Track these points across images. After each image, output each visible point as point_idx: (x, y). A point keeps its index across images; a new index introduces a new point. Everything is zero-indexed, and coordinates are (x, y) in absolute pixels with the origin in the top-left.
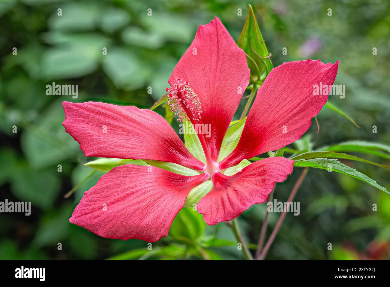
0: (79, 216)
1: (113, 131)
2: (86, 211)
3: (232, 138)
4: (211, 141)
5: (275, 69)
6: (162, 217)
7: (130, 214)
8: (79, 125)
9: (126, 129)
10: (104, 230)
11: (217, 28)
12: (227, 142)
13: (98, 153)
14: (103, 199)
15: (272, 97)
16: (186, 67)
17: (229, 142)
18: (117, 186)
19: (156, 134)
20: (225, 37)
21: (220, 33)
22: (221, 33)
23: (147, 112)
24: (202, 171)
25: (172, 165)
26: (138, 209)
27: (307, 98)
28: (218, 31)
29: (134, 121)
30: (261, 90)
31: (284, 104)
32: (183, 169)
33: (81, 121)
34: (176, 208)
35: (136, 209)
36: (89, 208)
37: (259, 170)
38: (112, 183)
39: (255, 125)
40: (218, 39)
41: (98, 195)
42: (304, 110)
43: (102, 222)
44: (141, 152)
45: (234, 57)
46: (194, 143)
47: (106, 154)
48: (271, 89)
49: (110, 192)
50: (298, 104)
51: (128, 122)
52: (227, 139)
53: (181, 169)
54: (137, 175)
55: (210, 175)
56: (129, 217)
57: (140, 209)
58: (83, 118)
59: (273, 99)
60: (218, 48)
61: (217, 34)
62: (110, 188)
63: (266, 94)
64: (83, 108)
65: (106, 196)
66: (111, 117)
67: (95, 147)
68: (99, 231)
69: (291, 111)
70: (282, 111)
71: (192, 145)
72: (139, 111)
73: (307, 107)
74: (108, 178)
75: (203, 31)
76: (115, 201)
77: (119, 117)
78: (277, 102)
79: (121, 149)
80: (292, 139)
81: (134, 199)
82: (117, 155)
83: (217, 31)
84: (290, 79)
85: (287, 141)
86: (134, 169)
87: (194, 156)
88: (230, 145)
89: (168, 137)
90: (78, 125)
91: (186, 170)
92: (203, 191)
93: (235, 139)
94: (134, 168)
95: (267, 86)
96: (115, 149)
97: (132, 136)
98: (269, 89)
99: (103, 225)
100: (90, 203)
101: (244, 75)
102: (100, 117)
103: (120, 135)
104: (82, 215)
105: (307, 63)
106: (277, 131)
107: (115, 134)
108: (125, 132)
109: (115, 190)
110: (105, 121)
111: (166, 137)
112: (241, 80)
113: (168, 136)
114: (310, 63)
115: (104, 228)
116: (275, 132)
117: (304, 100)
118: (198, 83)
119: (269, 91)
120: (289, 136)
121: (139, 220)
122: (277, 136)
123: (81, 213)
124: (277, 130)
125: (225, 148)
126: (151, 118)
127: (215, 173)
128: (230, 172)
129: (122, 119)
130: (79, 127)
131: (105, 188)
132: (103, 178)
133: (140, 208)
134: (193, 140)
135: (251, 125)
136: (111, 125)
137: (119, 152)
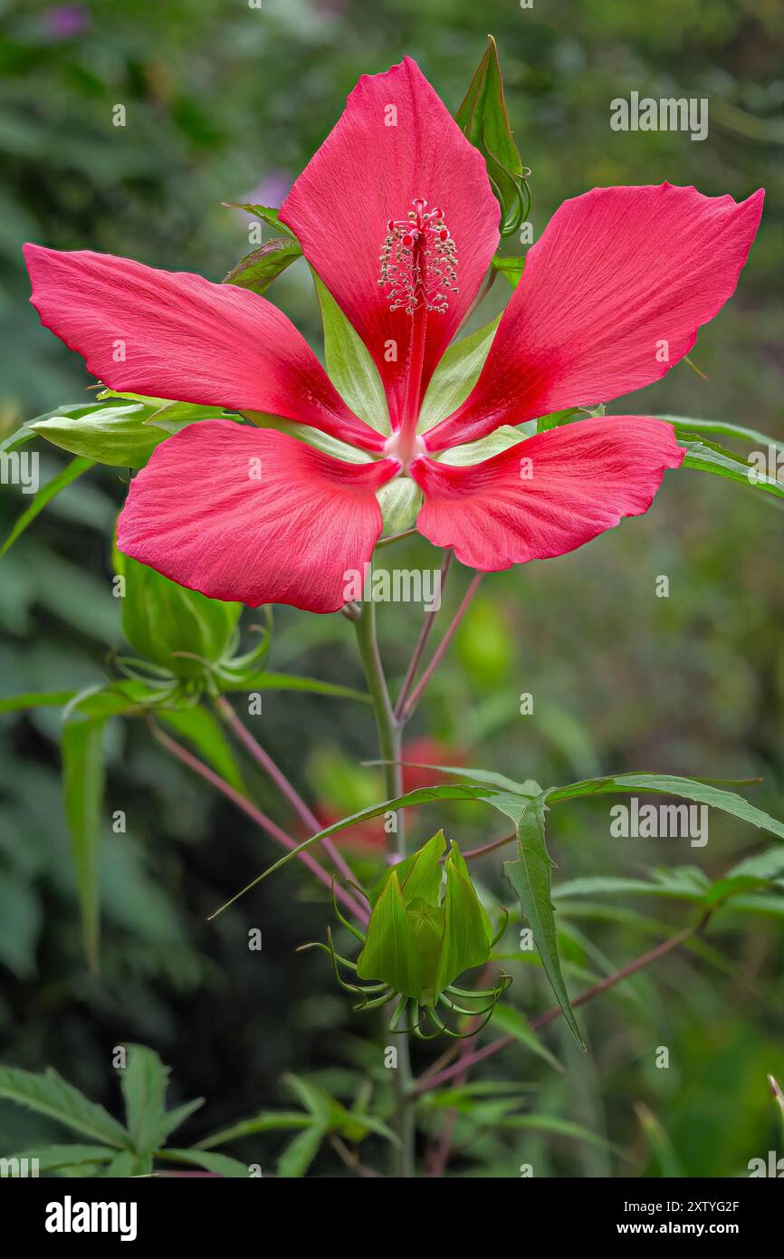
0: (138, 540)
1: (163, 332)
2: (150, 526)
3: (458, 373)
4: (400, 378)
5: (574, 203)
6: (344, 552)
7: (267, 538)
8: (78, 310)
9: (196, 331)
10: (207, 577)
11: (411, 87)
12: (443, 382)
13: (145, 383)
14: (178, 501)
15: (567, 275)
16: (332, 181)
17: (449, 384)
18: (202, 473)
19: (268, 350)
20: (436, 110)
21: (423, 99)
22: (425, 100)
23: (234, 293)
24: (379, 454)
25: (311, 433)
26: (283, 528)
27: (678, 277)
28: (417, 96)
29: (210, 312)
30: (538, 255)
31: (601, 293)
32: (337, 446)
33: (76, 300)
34: (369, 532)
35: (279, 530)
36: (155, 521)
37: (586, 446)
38: (188, 465)
39: (524, 341)
40: (415, 114)
41: (163, 491)
42: (673, 308)
43: (200, 554)
44: (248, 393)
45: (461, 165)
46: (355, 382)
47: (167, 389)
48: (563, 253)
49: (191, 487)
50: (654, 293)
51: (196, 312)
52: (444, 376)
53: (332, 444)
54: (246, 448)
55: (404, 466)
56: (267, 547)
57: (288, 529)
58: (81, 292)
59: (571, 279)
60: (419, 139)
61: (414, 103)
62: (186, 477)
63: (551, 265)
64: (76, 265)
65: (183, 496)
66: (152, 296)
67: (134, 368)
68: (192, 578)
69: (633, 309)
70: (600, 310)
71: (350, 385)
72: (212, 289)
73: (681, 300)
74: (174, 452)
75: (371, 92)
76: (213, 508)
77: (174, 298)
78: (583, 287)
79: (199, 380)
80: (642, 379)
81: (260, 505)
82: (189, 395)
83: (413, 95)
84: (612, 230)
85: (629, 383)
86: (234, 433)
87: (357, 414)
88: (452, 391)
89: (295, 361)
90: (74, 309)
91: (344, 449)
92: (397, 500)
93: (466, 374)
94: (234, 430)
95: (553, 245)
96: (187, 379)
97: (215, 350)
98: (559, 252)
99: (202, 563)
100: (150, 508)
101: (485, 214)
102: (123, 293)
103: (184, 344)
104: (144, 538)
105: (662, 193)
106: (596, 358)
107: (168, 340)
108: (194, 339)
109: (201, 483)
110: (138, 304)
111: (292, 359)
112: (481, 227)
113: (296, 357)
114: (668, 192)
115: (206, 573)
116: (589, 361)
117: (668, 283)
118: (366, 227)
119: (559, 257)
120: (632, 370)
121: (291, 557)
122: (597, 370)
123: (143, 531)
124: (597, 354)
125: (437, 397)
126: (250, 310)
127: (417, 459)
128: (458, 457)
129: (181, 303)
130: (78, 314)
131: (176, 476)
132: (162, 450)
133: (286, 527)
134: (351, 373)
135: (512, 343)
136: (155, 316)
137: (196, 385)
